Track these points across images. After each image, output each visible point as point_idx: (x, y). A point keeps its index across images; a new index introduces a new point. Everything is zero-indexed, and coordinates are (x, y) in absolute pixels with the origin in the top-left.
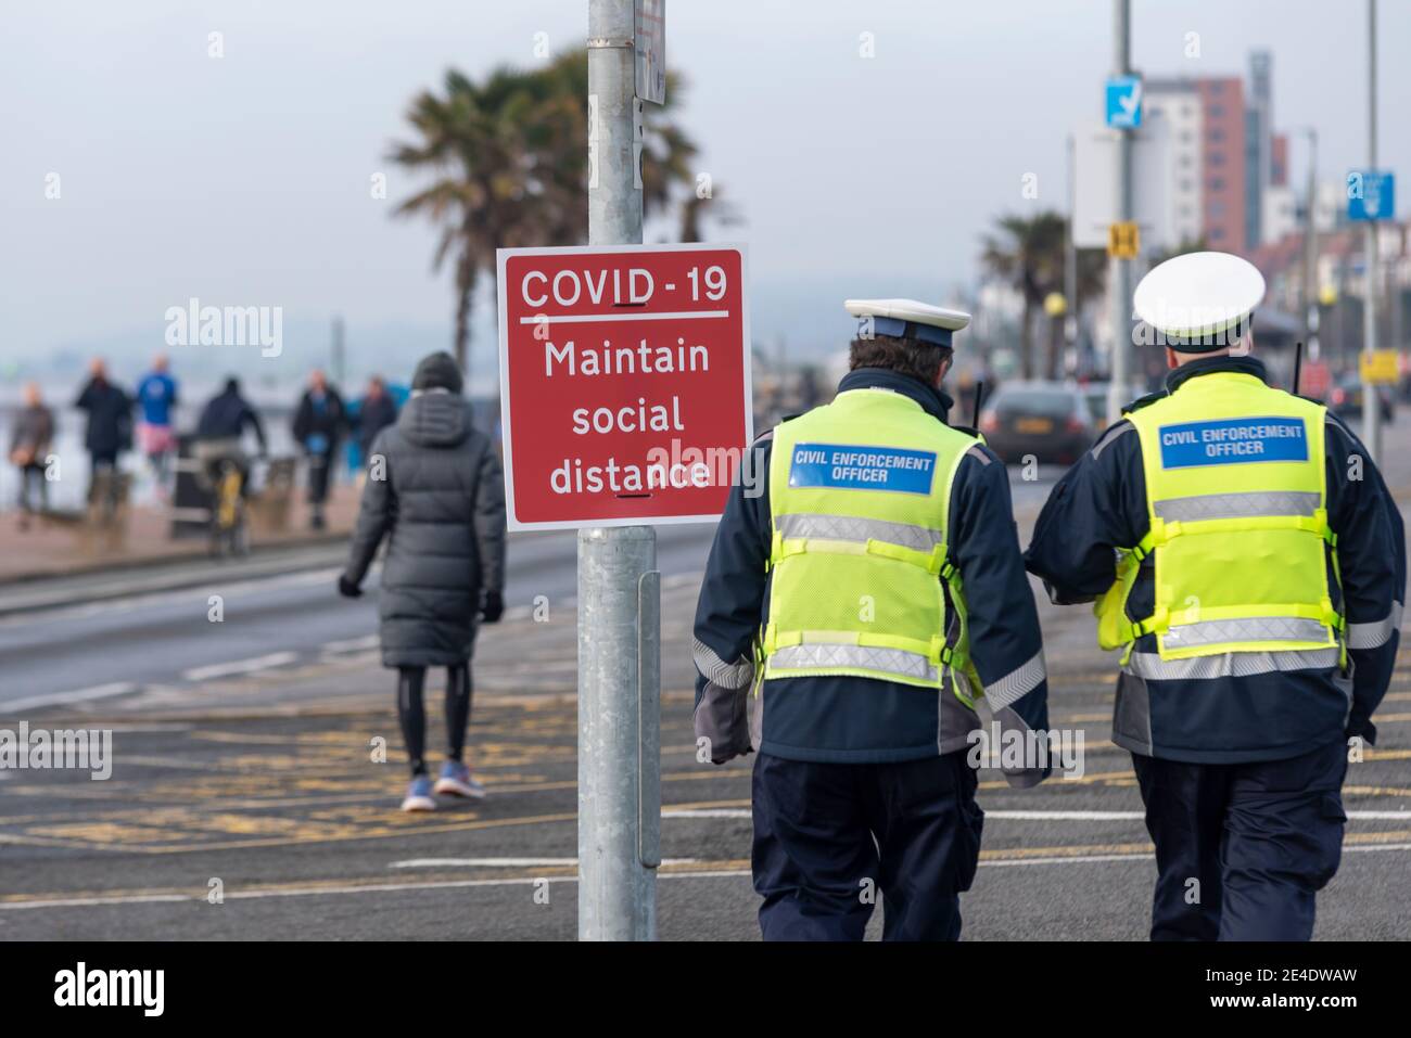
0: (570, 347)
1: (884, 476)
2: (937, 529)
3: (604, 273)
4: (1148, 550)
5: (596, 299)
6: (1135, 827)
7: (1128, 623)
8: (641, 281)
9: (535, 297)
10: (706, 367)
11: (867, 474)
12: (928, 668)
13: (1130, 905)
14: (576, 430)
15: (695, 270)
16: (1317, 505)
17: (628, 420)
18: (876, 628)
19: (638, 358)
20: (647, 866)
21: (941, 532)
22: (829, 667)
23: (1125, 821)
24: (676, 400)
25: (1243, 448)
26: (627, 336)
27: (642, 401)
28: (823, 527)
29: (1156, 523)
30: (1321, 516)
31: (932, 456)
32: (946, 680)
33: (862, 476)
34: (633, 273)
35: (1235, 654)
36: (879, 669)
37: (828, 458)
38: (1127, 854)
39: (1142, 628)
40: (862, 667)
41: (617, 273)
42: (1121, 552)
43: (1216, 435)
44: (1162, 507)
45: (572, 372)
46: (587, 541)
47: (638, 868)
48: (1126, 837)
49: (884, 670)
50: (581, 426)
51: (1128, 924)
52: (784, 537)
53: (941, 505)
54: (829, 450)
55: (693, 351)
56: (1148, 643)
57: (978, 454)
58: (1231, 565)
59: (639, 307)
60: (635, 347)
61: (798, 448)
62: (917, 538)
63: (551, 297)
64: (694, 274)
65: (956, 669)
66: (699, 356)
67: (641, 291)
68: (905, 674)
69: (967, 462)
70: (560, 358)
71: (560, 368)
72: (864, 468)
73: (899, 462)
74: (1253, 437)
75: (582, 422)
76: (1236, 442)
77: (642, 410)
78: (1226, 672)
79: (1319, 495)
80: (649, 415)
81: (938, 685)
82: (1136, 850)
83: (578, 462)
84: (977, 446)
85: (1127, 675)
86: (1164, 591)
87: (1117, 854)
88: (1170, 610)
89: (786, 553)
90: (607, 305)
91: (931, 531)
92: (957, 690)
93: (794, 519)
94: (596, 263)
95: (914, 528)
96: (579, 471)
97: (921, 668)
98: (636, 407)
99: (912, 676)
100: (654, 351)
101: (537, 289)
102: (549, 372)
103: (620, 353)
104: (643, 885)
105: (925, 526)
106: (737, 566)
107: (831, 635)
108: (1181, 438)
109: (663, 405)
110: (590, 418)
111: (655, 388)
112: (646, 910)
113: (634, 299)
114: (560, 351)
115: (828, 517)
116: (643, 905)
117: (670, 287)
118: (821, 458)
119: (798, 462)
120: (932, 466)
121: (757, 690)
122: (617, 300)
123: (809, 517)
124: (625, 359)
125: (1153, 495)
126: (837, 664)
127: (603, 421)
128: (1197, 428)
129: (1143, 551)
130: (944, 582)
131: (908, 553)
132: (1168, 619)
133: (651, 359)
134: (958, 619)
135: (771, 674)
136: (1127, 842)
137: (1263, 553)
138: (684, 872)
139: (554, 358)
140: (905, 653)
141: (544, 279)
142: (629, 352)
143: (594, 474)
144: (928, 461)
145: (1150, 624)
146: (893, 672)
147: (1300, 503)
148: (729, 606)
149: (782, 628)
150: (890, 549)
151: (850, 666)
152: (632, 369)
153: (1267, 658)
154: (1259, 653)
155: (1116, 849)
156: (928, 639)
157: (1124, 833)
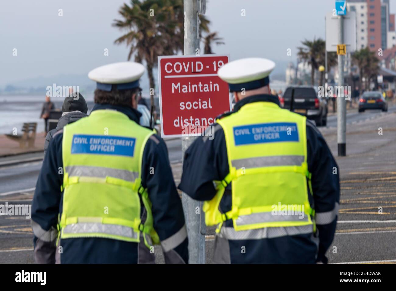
0: (179, 84)
1: (113, 149)
2: (136, 171)
3: (189, 63)
4: (229, 182)
5: (186, 70)
6: (345, 225)
7: (219, 214)
8: (199, 65)
9: (169, 70)
10: (218, 90)
11: (106, 148)
12: (133, 233)
13: (343, 247)
14: (181, 108)
15: (215, 62)
16: (303, 161)
17: (196, 105)
18: (110, 216)
19: (198, 88)
20: (202, 234)
21: (138, 173)
22: (90, 233)
23: (342, 223)
24: (210, 99)
25: (270, 136)
26: (195, 81)
27: (200, 100)
28: (87, 171)
29: (232, 169)
30: (305, 166)
31: (134, 140)
32: (141, 238)
33: (103, 149)
34: (197, 63)
35: (269, 228)
36: (111, 234)
37: (88, 141)
38: (342, 232)
39: (226, 217)
40: (105, 233)
41: (192, 63)
42: (216, 183)
43: (258, 130)
44: (235, 163)
45: (180, 91)
46: (185, 140)
47: (200, 234)
48: (342, 228)
49: (114, 234)
50: (182, 107)
51: (342, 252)
52: (69, 175)
53: (138, 162)
54: (88, 137)
55: (215, 85)
56: (229, 223)
57: (154, 139)
58: (266, 189)
59: (199, 73)
60: (198, 84)
61: (75, 136)
62: (128, 176)
63: (173, 70)
64: (214, 63)
65: (146, 234)
66: (216, 87)
67: (199, 68)
68: (123, 236)
69: (149, 143)
70: (176, 88)
71: (176, 90)
72: (104, 145)
73: (120, 143)
74: (274, 131)
75: (182, 106)
76: (268, 133)
77: (200, 103)
78: (264, 236)
79: (304, 157)
80: (202, 104)
81: (138, 240)
82: (345, 231)
83: (182, 118)
84: (154, 135)
85: (220, 237)
86: (236, 200)
87: (339, 232)
88: (239, 208)
89: (70, 183)
90: (190, 72)
91: (134, 173)
92: (146, 242)
93: (73, 168)
94: (186, 60)
95: (126, 172)
96: (182, 121)
97: (130, 233)
98: (198, 102)
99: (127, 237)
100: (203, 85)
101: (169, 68)
102: (173, 92)
103: (193, 86)
104: (201, 240)
105: (131, 170)
106: (48, 188)
107: (90, 219)
108: (243, 132)
109: (206, 101)
110: (185, 105)
111: (204, 96)
112: (202, 247)
113: (197, 70)
114: (176, 85)
115: (88, 167)
116: (201, 245)
117: (208, 67)
118: (85, 141)
119: (75, 142)
120: (134, 144)
121: (58, 243)
122: (193, 71)
123: (80, 167)
124: (195, 88)
125: (231, 158)
126: (93, 232)
127: (189, 106)
128: (250, 127)
129: (226, 182)
130: (140, 195)
131: (124, 182)
132: (238, 212)
133: (202, 88)
134: (146, 212)
135: (64, 236)
136: (342, 229)
137: (280, 183)
138: (211, 239)
139: (174, 88)
140: (123, 227)
141: (171, 65)
142: (196, 86)
143: (186, 121)
144: (132, 142)
145: (230, 215)
146: (117, 235)
147: (295, 160)
148: (45, 206)
149: (68, 216)
150: (116, 181)
151: (99, 233)
152: (197, 91)
153: (283, 230)
154: (279, 228)
155: (339, 231)
156: (133, 220)
157: (341, 227)
